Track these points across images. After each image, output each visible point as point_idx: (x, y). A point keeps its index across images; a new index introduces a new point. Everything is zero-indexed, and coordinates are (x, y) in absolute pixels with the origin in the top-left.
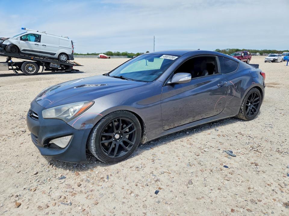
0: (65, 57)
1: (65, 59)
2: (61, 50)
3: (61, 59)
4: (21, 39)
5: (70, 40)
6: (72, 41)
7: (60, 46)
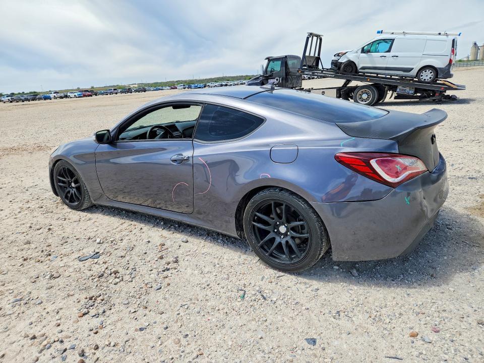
0: (431, 73)
1: (428, 78)
2: (424, 61)
3: (421, 77)
4: (363, 51)
5: (451, 38)
6: (454, 40)
7: (425, 53)
